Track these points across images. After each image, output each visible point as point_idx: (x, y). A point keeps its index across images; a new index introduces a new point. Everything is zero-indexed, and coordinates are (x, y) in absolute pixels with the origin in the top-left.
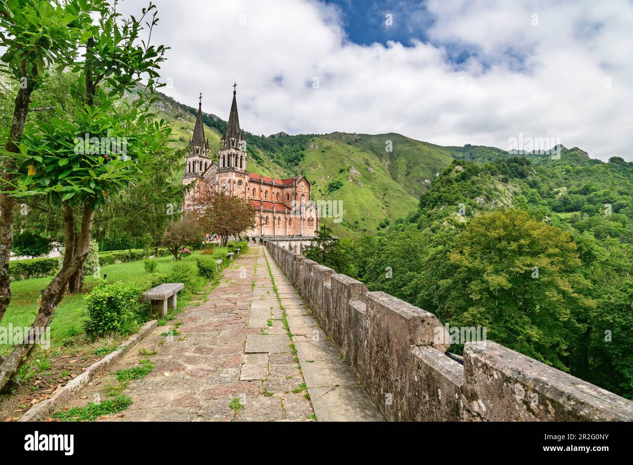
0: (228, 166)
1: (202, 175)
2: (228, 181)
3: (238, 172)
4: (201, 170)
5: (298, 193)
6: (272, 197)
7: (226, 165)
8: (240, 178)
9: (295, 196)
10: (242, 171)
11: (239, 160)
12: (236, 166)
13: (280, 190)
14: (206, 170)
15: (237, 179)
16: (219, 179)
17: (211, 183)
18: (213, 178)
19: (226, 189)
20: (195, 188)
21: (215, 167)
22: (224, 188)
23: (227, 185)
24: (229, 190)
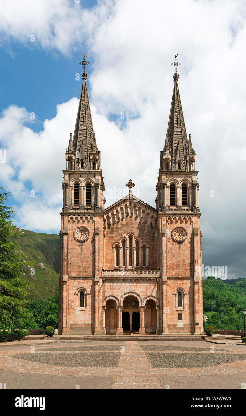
2: (188, 231)
7: (179, 203)
16: (167, 226)
17: (122, 232)
18: (127, 224)
19: (186, 245)
20: (100, 237)
21: (133, 203)
22: (180, 243)
23: (187, 239)
24: (196, 249)
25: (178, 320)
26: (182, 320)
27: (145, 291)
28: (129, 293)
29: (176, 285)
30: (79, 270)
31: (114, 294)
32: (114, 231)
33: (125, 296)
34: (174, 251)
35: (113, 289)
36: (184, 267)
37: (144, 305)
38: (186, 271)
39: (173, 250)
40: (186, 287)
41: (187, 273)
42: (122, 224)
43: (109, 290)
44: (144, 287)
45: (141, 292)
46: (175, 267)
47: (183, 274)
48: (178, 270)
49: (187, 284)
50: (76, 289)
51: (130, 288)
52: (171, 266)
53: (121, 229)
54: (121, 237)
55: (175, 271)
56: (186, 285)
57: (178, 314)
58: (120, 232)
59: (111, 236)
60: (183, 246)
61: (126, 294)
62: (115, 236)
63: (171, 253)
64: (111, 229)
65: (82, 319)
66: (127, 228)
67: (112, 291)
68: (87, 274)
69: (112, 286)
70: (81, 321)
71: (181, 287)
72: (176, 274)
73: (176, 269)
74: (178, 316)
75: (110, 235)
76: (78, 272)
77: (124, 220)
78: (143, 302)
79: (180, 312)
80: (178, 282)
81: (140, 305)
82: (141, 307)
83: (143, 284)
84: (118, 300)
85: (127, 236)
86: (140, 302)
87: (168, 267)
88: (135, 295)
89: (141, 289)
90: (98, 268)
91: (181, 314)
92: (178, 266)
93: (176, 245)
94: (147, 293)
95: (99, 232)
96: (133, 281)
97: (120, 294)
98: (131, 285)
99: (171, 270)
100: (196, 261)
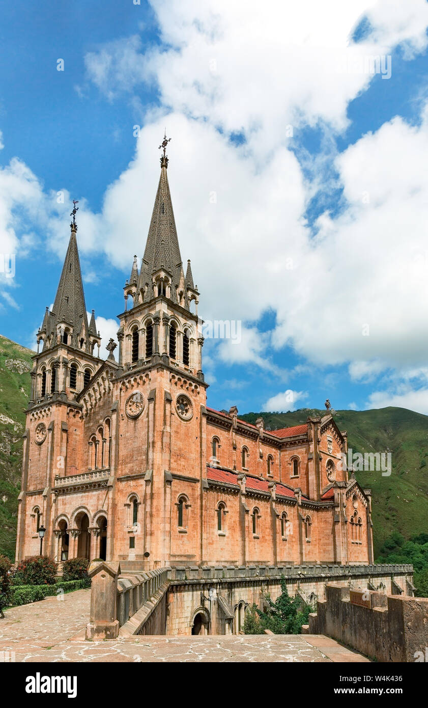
0: (149, 353)
1: (78, 397)
2: (146, 397)
3: (178, 373)
4: (73, 385)
5: (322, 456)
6: (258, 464)
7: (142, 354)
8: (183, 392)
9: (317, 464)
10: (187, 373)
11: (179, 341)
12: (173, 354)
13: (274, 450)
14: (88, 382)
15: (177, 392)
16: (120, 397)
17: (99, 417)
18: (104, 404)
19: (142, 421)
20: (55, 433)
21: (110, 372)
22: (135, 418)
23: (145, 410)
24: (151, 424)
25: (130, 548)
26: (134, 547)
27: (96, 503)
28: (80, 508)
29: (129, 490)
30: (36, 482)
31: (66, 511)
32: (92, 418)
33: (76, 514)
34: (128, 434)
35: (65, 504)
36: (139, 458)
37: (95, 525)
38: (142, 464)
39: (128, 432)
40: (141, 491)
41: (142, 467)
42: (99, 406)
43: (62, 507)
44: (95, 498)
45: (92, 506)
46: (128, 460)
47: (137, 469)
48: (132, 465)
49: (142, 485)
50: (32, 508)
51: (82, 501)
52: (123, 458)
53: (98, 413)
54: (98, 425)
55: (129, 465)
56: (141, 487)
57: (130, 538)
58: (97, 418)
59: (88, 427)
60: (139, 424)
61: (77, 509)
62: (92, 426)
63: (125, 437)
64: (89, 416)
65: (35, 550)
66: (104, 410)
67: (64, 507)
68: (42, 486)
69: (65, 499)
70: (34, 552)
71: (135, 491)
72: (130, 471)
73: (130, 463)
74: (129, 542)
76: (35, 484)
77: (102, 400)
78: (93, 520)
79: (131, 535)
80: (132, 483)
81: (90, 526)
82: (92, 529)
83: (95, 493)
84: (68, 519)
85: (104, 422)
86: (90, 520)
87: (119, 462)
88: (85, 511)
89: (92, 501)
90: (48, 476)
91: (134, 537)
92: (132, 457)
93: (131, 423)
94: (97, 507)
95: (53, 426)
96: (84, 490)
97: (72, 511)
98: (82, 497)
99: (123, 466)
100: (151, 445)
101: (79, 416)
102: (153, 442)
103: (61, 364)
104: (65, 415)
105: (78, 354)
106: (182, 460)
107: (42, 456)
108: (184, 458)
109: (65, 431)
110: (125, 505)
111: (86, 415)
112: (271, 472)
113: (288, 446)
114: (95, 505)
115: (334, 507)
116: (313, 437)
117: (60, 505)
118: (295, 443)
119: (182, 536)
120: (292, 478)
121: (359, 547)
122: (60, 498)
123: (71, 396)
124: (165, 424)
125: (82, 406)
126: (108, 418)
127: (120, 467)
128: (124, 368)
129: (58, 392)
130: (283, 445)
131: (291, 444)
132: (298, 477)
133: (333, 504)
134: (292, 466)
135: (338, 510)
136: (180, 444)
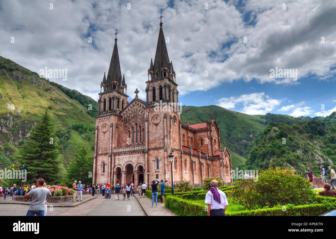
0: (161, 99)
1: (120, 112)
4: (118, 107)
5: (212, 137)
6: (188, 141)
7: (157, 99)
8: (174, 114)
9: (211, 141)
11: (172, 94)
12: (170, 99)
13: (193, 134)
14: (123, 108)
15: (172, 115)
16: (149, 115)
17: (132, 122)
18: (134, 116)
19: (160, 126)
20: (113, 128)
21: (137, 103)
22: (157, 125)
23: (161, 121)
24: (165, 128)
27: (137, 160)
28: (128, 162)
29: (154, 155)
30: (102, 150)
31: (120, 163)
33: (126, 165)
34: (153, 131)
35: (120, 160)
36: (159, 142)
37: (136, 169)
38: (161, 144)
39: (153, 130)
40: (161, 155)
42: (131, 117)
43: (118, 161)
44: (136, 158)
45: (134, 161)
46: (154, 142)
47: (159, 146)
48: (155, 144)
49: (161, 153)
50: (101, 162)
51: (129, 159)
52: (151, 141)
53: (131, 120)
54: (131, 125)
55: (154, 144)
57: (156, 175)
58: (130, 122)
60: (158, 127)
62: (128, 125)
63: (152, 132)
64: (126, 121)
65: (103, 181)
66: (134, 119)
67: (119, 161)
68: (106, 152)
69: (120, 158)
70: (102, 182)
71: (157, 155)
72: (155, 146)
73: (154, 143)
75: (125, 125)
76: (102, 151)
77: (133, 114)
78: (136, 167)
79: (157, 173)
80: (156, 152)
81: (134, 170)
82: (135, 171)
83: (136, 155)
84: (122, 167)
85: (134, 124)
86: (134, 167)
87: (149, 143)
88: (131, 163)
89: (134, 159)
90: (111, 148)
91: (158, 175)
92: (156, 141)
93: (155, 127)
94: (138, 162)
95: (113, 126)
96: (130, 154)
97: (123, 163)
98: (129, 157)
99: (151, 145)
100: (166, 137)
101: (121, 121)
102: (167, 135)
103: (115, 98)
104: (117, 120)
105: (121, 94)
106: (175, 142)
107: (105, 138)
108: (175, 141)
109: (117, 127)
110: (153, 161)
111: (124, 120)
112: (192, 144)
113: (198, 133)
114: (136, 161)
115: (219, 160)
116: (209, 129)
117: (117, 160)
118: (201, 131)
119: (176, 174)
120: (200, 147)
121: (228, 177)
122: (117, 157)
123: (118, 112)
124: (170, 128)
125: (122, 116)
126: (136, 122)
127: (149, 145)
128: (150, 103)
129: (114, 110)
130: (196, 132)
131: (200, 132)
132: (203, 147)
133: (219, 158)
134: (200, 142)
135: (221, 161)
136: (174, 135)
